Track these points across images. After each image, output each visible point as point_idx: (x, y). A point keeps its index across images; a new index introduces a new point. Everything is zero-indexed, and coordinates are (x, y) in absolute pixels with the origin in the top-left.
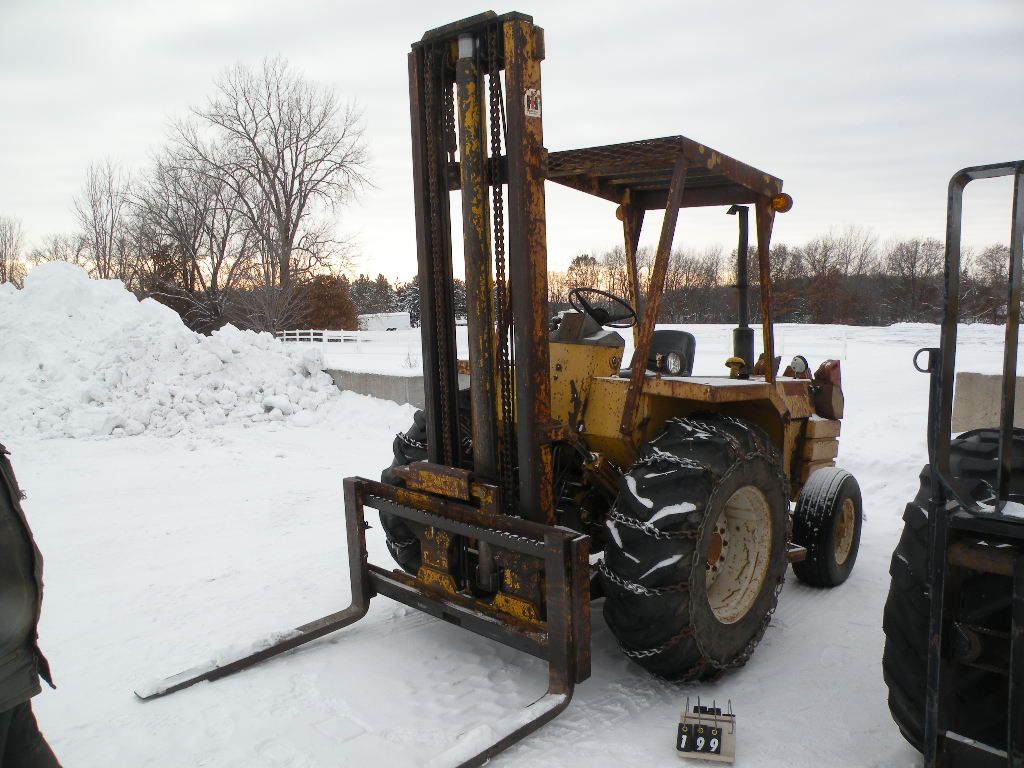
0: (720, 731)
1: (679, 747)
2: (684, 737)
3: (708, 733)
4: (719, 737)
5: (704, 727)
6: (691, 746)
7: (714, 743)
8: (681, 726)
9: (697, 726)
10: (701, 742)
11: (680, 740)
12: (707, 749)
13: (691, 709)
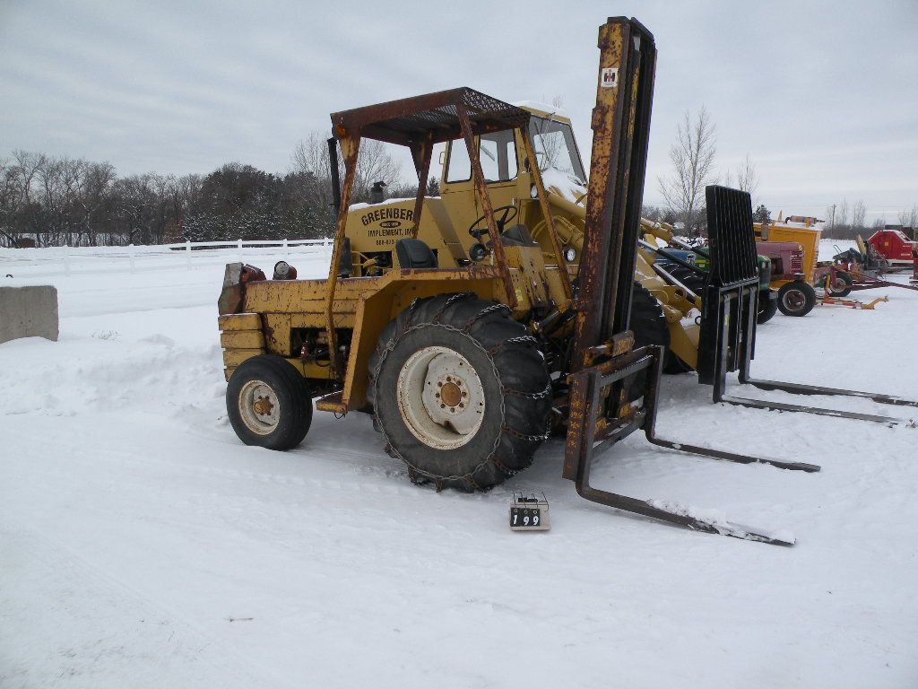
0: (538, 511)
1: (512, 524)
2: (516, 517)
3: (531, 514)
4: (538, 515)
5: (528, 509)
6: (521, 523)
7: (536, 520)
8: (512, 509)
9: (523, 510)
10: (526, 519)
11: (513, 518)
12: (531, 523)
13: (517, 501)
